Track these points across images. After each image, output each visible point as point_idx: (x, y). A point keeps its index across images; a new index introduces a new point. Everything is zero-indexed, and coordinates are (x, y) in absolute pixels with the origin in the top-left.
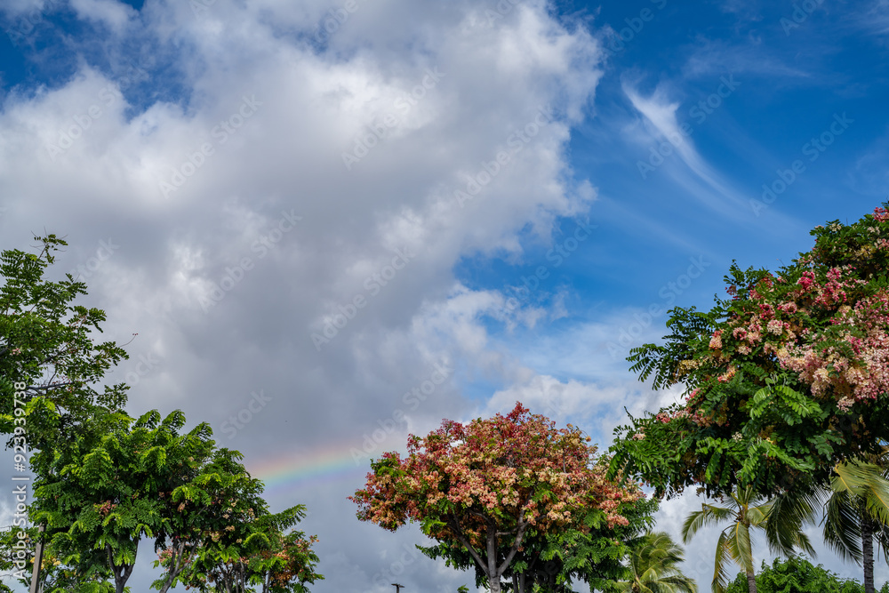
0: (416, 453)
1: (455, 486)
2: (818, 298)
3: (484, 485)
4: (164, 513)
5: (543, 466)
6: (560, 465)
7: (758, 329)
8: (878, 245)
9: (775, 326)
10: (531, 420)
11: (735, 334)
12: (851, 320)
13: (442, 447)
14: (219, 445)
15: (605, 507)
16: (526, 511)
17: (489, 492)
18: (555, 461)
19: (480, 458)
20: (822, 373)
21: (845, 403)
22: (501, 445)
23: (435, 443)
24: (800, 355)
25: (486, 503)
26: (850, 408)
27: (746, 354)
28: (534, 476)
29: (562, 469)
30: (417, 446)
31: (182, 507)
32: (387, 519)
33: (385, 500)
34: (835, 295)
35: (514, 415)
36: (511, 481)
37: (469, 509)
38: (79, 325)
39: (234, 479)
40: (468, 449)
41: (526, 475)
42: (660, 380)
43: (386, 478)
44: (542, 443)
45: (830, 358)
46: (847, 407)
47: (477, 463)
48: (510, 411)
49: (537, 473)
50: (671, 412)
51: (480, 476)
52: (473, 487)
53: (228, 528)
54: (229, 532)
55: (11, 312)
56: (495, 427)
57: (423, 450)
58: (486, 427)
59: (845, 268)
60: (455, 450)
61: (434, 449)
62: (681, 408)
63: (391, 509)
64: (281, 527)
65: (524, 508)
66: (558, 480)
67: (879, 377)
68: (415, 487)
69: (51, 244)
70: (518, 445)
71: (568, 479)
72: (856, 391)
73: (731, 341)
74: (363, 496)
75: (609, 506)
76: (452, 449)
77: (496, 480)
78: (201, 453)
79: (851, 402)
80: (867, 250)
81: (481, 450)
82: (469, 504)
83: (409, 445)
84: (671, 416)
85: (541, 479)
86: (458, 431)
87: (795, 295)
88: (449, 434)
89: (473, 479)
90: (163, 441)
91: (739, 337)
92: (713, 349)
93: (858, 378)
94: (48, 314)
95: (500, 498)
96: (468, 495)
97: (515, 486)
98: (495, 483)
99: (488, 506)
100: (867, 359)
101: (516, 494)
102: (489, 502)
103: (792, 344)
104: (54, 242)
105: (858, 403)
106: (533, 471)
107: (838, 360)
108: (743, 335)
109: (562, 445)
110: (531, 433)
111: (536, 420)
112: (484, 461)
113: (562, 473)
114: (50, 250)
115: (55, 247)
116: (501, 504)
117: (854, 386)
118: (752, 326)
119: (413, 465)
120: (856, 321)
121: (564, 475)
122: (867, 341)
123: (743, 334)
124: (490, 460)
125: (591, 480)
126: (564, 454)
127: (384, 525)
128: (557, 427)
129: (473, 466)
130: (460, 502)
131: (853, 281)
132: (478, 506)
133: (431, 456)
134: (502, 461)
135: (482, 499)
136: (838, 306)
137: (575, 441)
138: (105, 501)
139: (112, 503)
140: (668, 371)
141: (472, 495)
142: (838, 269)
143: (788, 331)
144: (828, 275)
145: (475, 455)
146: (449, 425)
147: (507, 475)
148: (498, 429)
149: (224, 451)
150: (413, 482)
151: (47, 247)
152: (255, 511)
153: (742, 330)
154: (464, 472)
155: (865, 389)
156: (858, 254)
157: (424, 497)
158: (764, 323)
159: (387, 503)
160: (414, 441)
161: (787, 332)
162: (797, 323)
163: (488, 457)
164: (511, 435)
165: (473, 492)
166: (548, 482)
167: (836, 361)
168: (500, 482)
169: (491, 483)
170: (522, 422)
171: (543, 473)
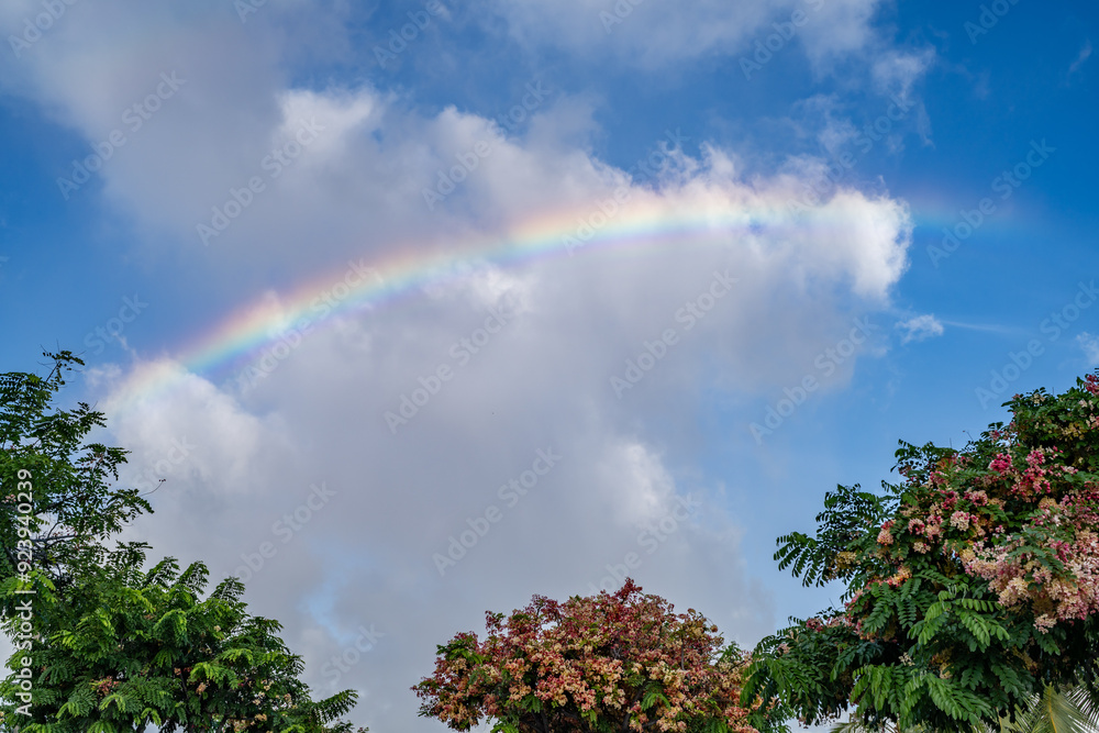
0: (497, 635)
1: (545, 678)
2: (1014, 487)
3: (581, 680)
4: (179, 695)
5: (656, 660)
6: (677, 659)
7: (939, 522)
8: (1091, 423)
9: (960, 520)
10: (644, 601)
11: (910, 527)
12: (1056, 519)
13: (531, 629)
14: (252, 612)
15: (731, 715)
16: (631, 715)
17: (586, 689)
18: (672, 653)
19: (577, 646)
20: (1018, 584)
21: (1044, 622)
22: (605, 631)
23: (522, 624)
24: (990, 559)
25: (580, 703)
26: (1049, 629)
27: (924, 552)
28: (645, 673)
29: (680, 664)
30: (499, 626)
31: (202, 687)
32: (459, 717)
33: (456, 692)
34: (1036, 484)
35: (624, 594)
36: (616, 676)
37: (559, 708)
38: (93, 465)
39: (269, 655)
40: (563, 633)
41: (635, 670)
42: (812, 575)
43: (460, 663)
44: (656, 631)
45: (1028, 567)
46: (1046, 627)
47: (573, 651)
48: (619, 589)
49: (648, 669)
50: (825, 617)
51: (576, 668)
52: (567, 682)
53: (259, 716)
54: (258, 721)
55: (8, 444)
56: (598, 607)
57: (506, 632)
58: (586, 606)
59: (1050, 450)
60: (547, 634)
61: (522, 630)
62: (838, 614)
63: (464, 704)
64: (325, 718)
65: (629, 712)
66: (674, 679)
67: (1090, 593)
68: (495, 678)
69: (64, 362)
70: (627, 631)
71: (686, 677)
72: (1060, 609)
73: (905, 537)
74: (430, 686)
75: (736, 714)
76: (544, 632)
77: (596, 673)
78: (229, 622)
79: (1051, 623)
80: (1078, 428)
81: (580, 636)
82: (562, 702)
83: (489, 625)
84: (825, 622)
85: (653, 677)
86: (552, 610)
87: (987, 482)
88: (541, 613)
89: (567, 672)
90: (181, 604)
91: (914, 531)
92: (882, 545)
93: (1063, 594)
94: (55, 450)
95: (600, 696)
96: (561, 691)
97: (620, 684)
98: (595, 678)
99: (583, 707)
100: (1076, 569)
101: (621, 692)
102: (584, 702)
103: (981, 544)
104: (68, 359)
105: (1061, 624)
106: (644, 666)
107: (1039, 569)
108: (920, 529)
109: (681, 634)
110: (643, 618)
111: (650, 601)
112: (582, 650)
113: (679, 671)
114: (62, 369)
115: (69, 366)
116: (601, 704)
117: (1057, 602)
118: (932, 517)
119: (494, 650)
120: (1062, 520)
121: (681, 672)
122: (1075, 546)
123: (920, 527)
124: (590, 648)
125: (716, 681)
126: (683, 646)
127: (455, 724)
128: (676, 612)
129: (569, 655)
130: (550, 700)
131: (1060, 468)
132: (572, 705)
133: (516, 640)
134: (604, 650)
135: (577, 698)
136: (1040, 497)
137: (697, 631)
138: (105, 677)
139: (115, 679)
140: (823, 564)
141: (566, 692)
142: (1040, 450)
143: (976, 525)
144: (1029, 458)
145: (571, 641)
146: (540, 602)
147: (610, 669)
148: (602, 610)
149: (258, 620)
150: (494, 671)
151: (59, 366)
152: (293, 696)
153: (920, 522)
154: (557, 662)
155: (1071, 609)
156: (1067, 432)
157: (506, 691)
158: (947, 516)
159: (459, 695)
160: (494, 620)
161: (974, 527)
162: (987, 517)
163: (588, 643)
164: (618, 618)
165: (567, 687)
166: (660, 681)
167: (1036, 570)
168: (601, 676)
169: (591, 677)
170: (633, 604)
171: (654, 669)
